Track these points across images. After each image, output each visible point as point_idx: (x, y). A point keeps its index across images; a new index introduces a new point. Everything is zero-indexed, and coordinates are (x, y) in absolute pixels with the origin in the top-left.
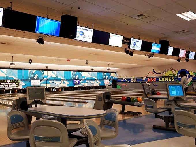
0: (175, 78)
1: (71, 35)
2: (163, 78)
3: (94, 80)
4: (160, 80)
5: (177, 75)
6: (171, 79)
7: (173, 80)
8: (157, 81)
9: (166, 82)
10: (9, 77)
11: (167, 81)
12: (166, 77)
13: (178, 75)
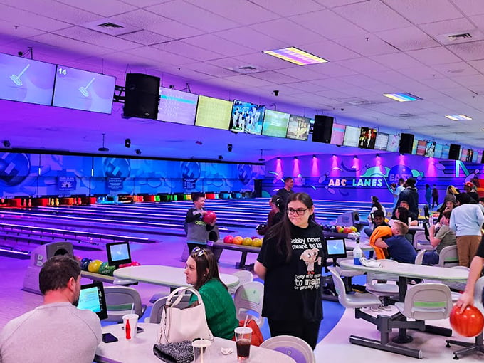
0: (384, 181)
1: (147, 114)
2: (361, 181)
3: (220, 180)
4: (354, 185)
5: (389, 175)
6: (377, 183)
7: (380, 185)
8: (348, 186)
9: (367, 187)
10: (67, 171)
11: (369, 185)
12: (368, 178)
13: (391, 175)
